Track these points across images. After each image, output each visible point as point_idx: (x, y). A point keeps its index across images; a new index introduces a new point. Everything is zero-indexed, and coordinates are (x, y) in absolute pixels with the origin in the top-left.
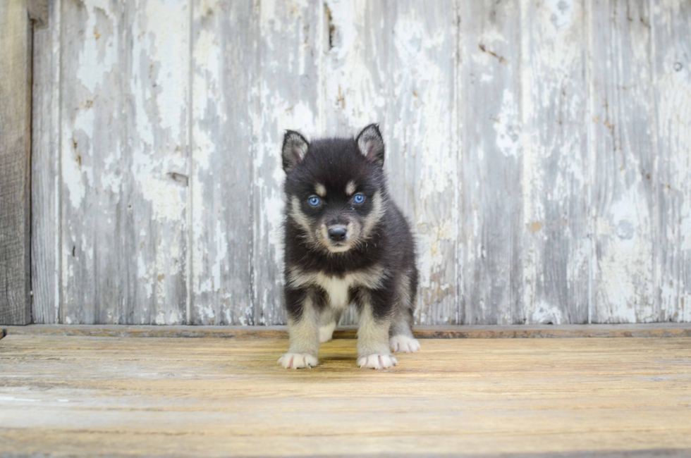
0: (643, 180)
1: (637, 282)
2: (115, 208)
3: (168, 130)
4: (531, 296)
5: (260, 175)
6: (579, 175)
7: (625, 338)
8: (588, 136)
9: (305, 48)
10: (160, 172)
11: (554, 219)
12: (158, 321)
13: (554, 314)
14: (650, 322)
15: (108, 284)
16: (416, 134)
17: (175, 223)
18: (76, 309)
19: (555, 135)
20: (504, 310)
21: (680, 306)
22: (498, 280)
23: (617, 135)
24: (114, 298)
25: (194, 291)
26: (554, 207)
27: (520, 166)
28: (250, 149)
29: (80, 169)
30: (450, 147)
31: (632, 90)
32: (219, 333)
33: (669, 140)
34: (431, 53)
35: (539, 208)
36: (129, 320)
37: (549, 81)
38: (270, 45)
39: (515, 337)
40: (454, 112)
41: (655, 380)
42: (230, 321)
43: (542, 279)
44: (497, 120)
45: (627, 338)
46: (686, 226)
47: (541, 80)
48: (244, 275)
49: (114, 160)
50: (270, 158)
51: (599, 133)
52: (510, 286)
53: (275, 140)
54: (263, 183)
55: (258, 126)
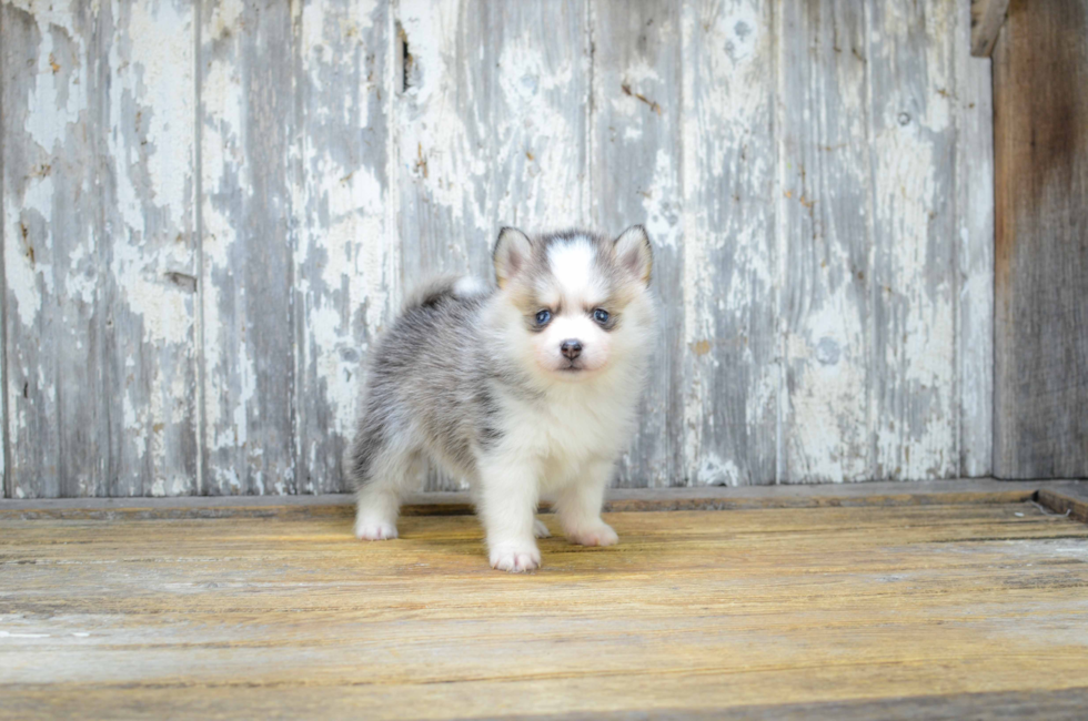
0: (853, 280)
1: (845, 425)
2: (87, 325)
3: (166, 208)
4: (696, 447)
5: (303, 276)
6: (763, 274)
7: (832, 509)
8: (777, 217)
9: (369, 89)
10: (154, 271)
11: (728, 336)
12: (154, 492)
13: (728, 472)
14: (863, 482)
15: (79, 439)
16: (532, 214)
17: (178, 347)
18: (32, 476)
19: (730, 217)
20: (657, 466)
21: (903, 457)
22: (649, 424)
23: (818, 217)
24: (88, 458)
25: (208, 446)
26: (729, 320)
27: (680, 260)
28: (288, 237)
29: (33, 269)
31: (840, 151)
32: (254, 511)
33: (891, 223)
34: (553, 97)
35: (707, 321)
36: (111, 491)
37: (722, 138)
38: (317, 84)
39: (677, 509)
40: (586, 183)
41: (889, 581)
42: (262, 489)
43: (711, 422)
44: (648, 195)
45: (836, 509)
46: (914, 346)
47: (711, 137)
48: (281, 421)
49: (84, 254)
50: (318, 249)
51: (792, 213)
52: (666, 433)
53: (325, 223)
54: (308, 288)
55: (299, 203)
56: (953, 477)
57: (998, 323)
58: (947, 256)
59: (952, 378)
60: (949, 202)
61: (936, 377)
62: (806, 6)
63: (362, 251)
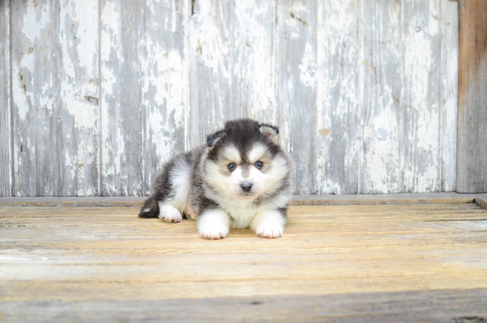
0: (394, 102)
1: (389, 167)
2: (49, 120)
3: (85, 68)
4: (322, 177)
5: (146, 98)
6: (353, 99)
7: (382, 205)
8: (360, 74)
9: (176, 14)
10: (79, 96)
11: (337, 127)
12: (79, 194)
13: (336, 188)
14: (397, 193)
15: (45, 170)
16: (249, 71)
17: (90, 130)
18: (25, 187)
19: (339, 73)
20: (304, 185)
21: (415, 182)
22: (301, 166)
23: (378, 73)
24: (49, 179)
25: (103, 174)
26: (337, 120)
27: (315, 93)
28: (139, 81)
29: (25, 94)
30: (271, 80)
31: (388, 44)
32: (123, 204)
33: (411, 77)
34: (259, 18)
35: (327, 120)
36: (59, 194)
37: (335, 38)
38: (153, 12)
39: (312, 205)
40: (274, 57)
41: (403, 239)
42: (127, 193)
43: (329, 165)
44: (301, 63)
45: (383, 205)
46: (421, 133)
47: (330, 37)
48: (136, 163)
49: (48, 88)
50: (153, 87)
51: (366, 71)
52: (308, 170)
54: (148, 103)
55: (145, 65)
56: (438, 191)
57: (459, 122)
58: (437, 92)
59: (438, 147)
60: (438, 67)
61: (431, 146)
63: (173, 87)
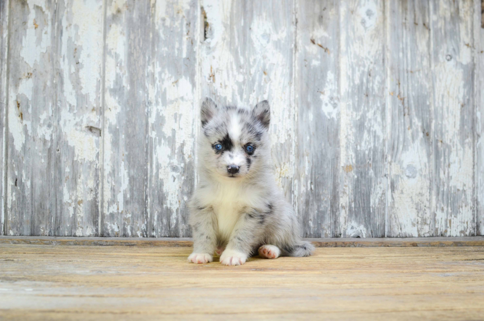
0: (423, 137)
2: (47, 152)
3: (87, 95)
4: (345, 218)
5: (153, 130)
6: (379, 133)
7: (413, 247)
8: (386, 105)
9: (187, 39)
10: (81, 125)
11: (362, 163)
12: (77, 234)
13: (361, 231)
14: (428, 237)
15: (41, 207)
17: (91, 163)
18: (18, 225)
19: (363, 104)
20: (326, 227)
21: (448, 225)
22: (322, 206)
23: (406, 105)
24: (45, 217)
25: (104, 212)
26: (362, 155)
27: (338, 125)
28: (146, 110)
29: (22, 123)
30: (290, 111)
31: (417, 73)
32: (125, 243)
33: (442, 109)
34: (277, 44)
35: (351, 155)
36: (56, 232)
37: (359, 66)
38: (162, 36)
39: (336, 246)
40: (293, 86)
41: (445, 276)
42: (130, 234)
43: (353, 206)
44: (323, 93)
45: (415, 247)
46: (454, 170)
47: (354, 65)
48: (141, 201)
49: (47, 116)
50: (161, 116)
51: (394, 103)
52: (331, 210)
53: (165, 103)
54: (155, 135)
55: (152, 94)
56: (473, 235)
58: (470, 125)
59: (472, 186)
60: (471, 99)
61: (464, 185)
62: (401, 2)
63: (182, 118)
